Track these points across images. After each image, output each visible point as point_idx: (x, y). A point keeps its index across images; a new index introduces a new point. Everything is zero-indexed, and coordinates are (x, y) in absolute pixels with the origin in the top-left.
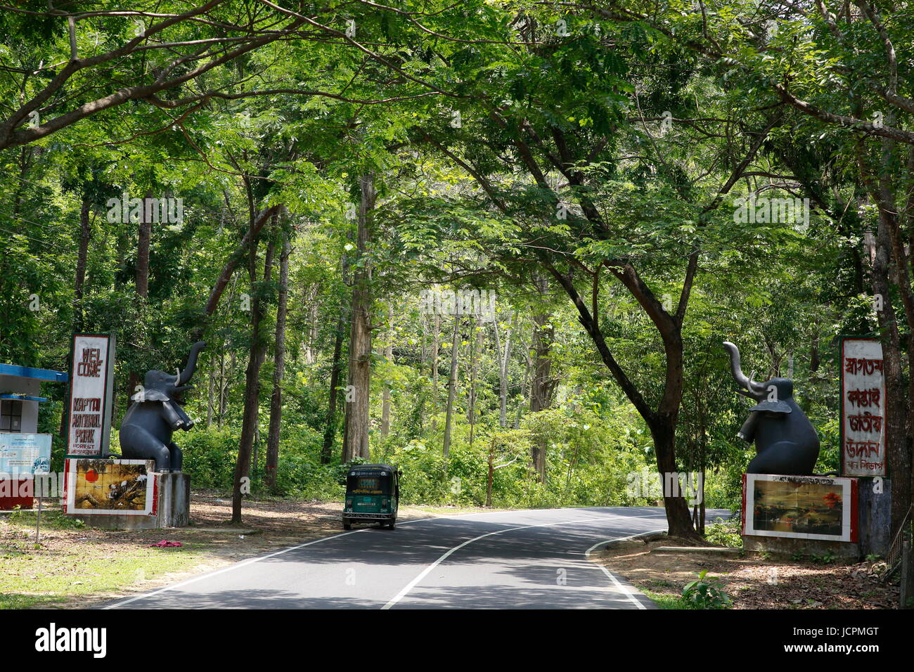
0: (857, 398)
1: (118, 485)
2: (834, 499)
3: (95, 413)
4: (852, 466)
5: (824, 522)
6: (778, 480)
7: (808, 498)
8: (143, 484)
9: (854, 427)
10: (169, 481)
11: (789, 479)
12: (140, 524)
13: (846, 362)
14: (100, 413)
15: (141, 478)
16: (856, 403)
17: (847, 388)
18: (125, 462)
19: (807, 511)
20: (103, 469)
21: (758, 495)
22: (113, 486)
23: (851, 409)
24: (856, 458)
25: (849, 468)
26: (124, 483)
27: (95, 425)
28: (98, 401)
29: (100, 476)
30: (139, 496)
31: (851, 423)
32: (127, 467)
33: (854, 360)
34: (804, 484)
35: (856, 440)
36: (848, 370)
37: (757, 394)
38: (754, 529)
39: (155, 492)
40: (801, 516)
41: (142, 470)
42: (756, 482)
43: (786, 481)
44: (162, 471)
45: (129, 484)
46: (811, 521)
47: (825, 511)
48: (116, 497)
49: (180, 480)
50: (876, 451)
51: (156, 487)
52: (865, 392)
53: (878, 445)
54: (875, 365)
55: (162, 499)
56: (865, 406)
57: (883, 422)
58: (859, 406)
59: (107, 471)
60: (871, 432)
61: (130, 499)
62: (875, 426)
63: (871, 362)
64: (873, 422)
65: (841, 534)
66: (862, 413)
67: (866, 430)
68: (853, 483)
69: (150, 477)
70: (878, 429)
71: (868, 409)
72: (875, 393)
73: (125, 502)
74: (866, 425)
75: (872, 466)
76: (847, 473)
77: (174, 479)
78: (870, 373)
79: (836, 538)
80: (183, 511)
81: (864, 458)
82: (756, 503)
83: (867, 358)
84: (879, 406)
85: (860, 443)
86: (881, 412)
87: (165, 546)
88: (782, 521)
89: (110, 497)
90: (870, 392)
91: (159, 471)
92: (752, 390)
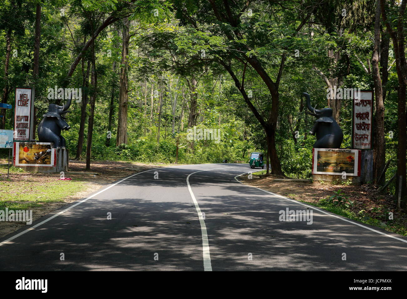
0: (360, 116)
1: (38, 153)
2: (351, 158)
3: (26, 122)
4: (357, 144)
5: (347, 168)
6: (328, 151)
7: (340, 158)
8: (49, 153)
9: (358, 128)
10: (61, 151)
11: (332, 150)
12: (49, 170)
13: (355, 101)
14: (29, 122)
15: (48, 150)
16: (359, 118)
17: (356, 112)
18: (41, 143)
19: (340, 163)
20: (31, 146)
21: (319, 157)
22: (36, 154)
23: (357, 121)
24: (359, 142)
25: (356, 145)
26: (41, 153)
27: (27, 127)
28: (27, 117)
29: (30, 149)
30: (48, 158)
31: (357, 127)
32: (42, 146)
34: (339, 152)
35: (359, 133)
36: (356, 105)
37: (318, 114)
38: (317, 171)
39: (55, 157)
40: (337, 165)
41: (49, 147)
42: (319, 152)
44: (57, 148)
45: (43, 153)
46: (341, 168)
47: (347, 163)
48: (37, 159)
49: (65, 151)
50: (367, 138)
51: (55, 154)
52: (363, 114)
53: (368, 136)
54: (367, 102)
55: (58, 160)
56: (363, 119)
57: (370, 126)
58: (360, 120)
59: (33, 147)
60: (365, 130)
61: (43, 160)
62: (367, 128)
63: (366, 101)
64: (366, 126)
65: (354, 173)
66: (362, 123)
67: (363, 130)
68: (359, 151)
69: (53, 150)
70: (368, 129)
71: (364, 121)
72: (367, 114)
73: (42, 161)
74: (363, 128)
75: (365, 144)
76: (355, 148)
77: (63, 150)
78: (365, 106)
79: (352, 175)
80: (66, 165)
81: (362, 141)
82: (318, 160)
83: (364, 99)
84: (368, 119)
85: (361, 135)
86: (370, 122)
87: (64, 180)
88: (329, 168)
89: (35, 159)
90: (365, 114)
91: (56, 148)
92: (315, 113)
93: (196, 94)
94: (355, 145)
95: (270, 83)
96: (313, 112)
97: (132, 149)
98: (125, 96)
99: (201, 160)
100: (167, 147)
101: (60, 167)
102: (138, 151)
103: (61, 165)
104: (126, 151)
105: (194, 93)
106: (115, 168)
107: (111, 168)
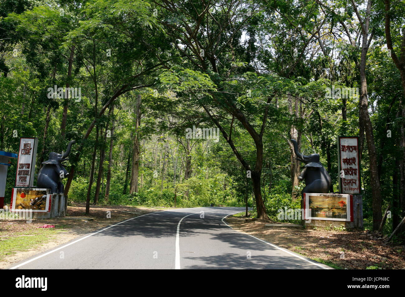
0: (346, 162)
1: (34, 199)
2: (343, 203)
3: (28, 169)
4: (345, 189)
5: (339, 213)
6: (319, 196)
7: (332, 203)
8: (45, 199)
9: (346, 173)
10: (57, 197)
11: (324, 195)
12: (43, 216)
13: (341, 147)
14: (30, 169)
15: (44, 196)
16: (346, 164)
17: (343, 157)
18: (37, 189)
19: (332, 208)
20: (28, 192)
21: (310, 202)
22: (32, 200)
23: (344, 166)
24: (347, 186)
26: (37, 199)
27: (27, 174)
28: (29, 164)
29: (27, 195)
30: (43, 204)
32: (38, 192)
33: (344, 146)
34: (330, 197)
35: (347, 178)
36: (342, 150)
37: (306, 160)
39: (50, 202)
40: (329, 211)
41: (44, 193)
42: (310, 197)
43: (322, 196)
44: (54, 193)
45: (39, 199)
46: (333, 213)
47: (340, 208)
48: (33, 204)
49: (62, 198)
50: (355, 183)
51: (50, 200)
52: (350, 159)
53: (356, 180)
54: (353, 148)
55: (53, 205)
56: (350, 165)
57: (357, 171)
58: (347, 165)
59: (30, 193)
60: (353, 175)
61: (39, 205)
62: (354, 173)
63: (351, 147)
64: (354, 171)
65: (346, 218)
66: (349, 168)
67: (350, 175)
68: (351, 196)
69: (48, 196)
70: (356, 174)
71: (351, 166)
72: (354, 159)
73: (37, 207)
74: (350, 173)
75: (354, 189)
76: (343, 192)
77: (60, 197)
78: (351, 151)
79: (344, 220)
80: (64, 210)
81: (350, 186)
82: (310, 205)
83: (350, 145)
84: (355, 165)
85: (349, 180)
86: (357, 167)
87: (46, 227)
88: (321, 213)
89: (31, 204)
90: (352, 159)
91: (52, 193)
92: (303, 159)
93: (190, 157)
94: (344, 190)
95: (255, 134)
96: (301, 158)
97: (141, 197)
98: (137, 156)
99: (194, 205)
100: (168, 194)
101: (55, 213)
102: (146, 198)
103: (57, 211)
104: (137, 198)
105: (189, 156)
106: (120, 212)
107: (116, 211)
